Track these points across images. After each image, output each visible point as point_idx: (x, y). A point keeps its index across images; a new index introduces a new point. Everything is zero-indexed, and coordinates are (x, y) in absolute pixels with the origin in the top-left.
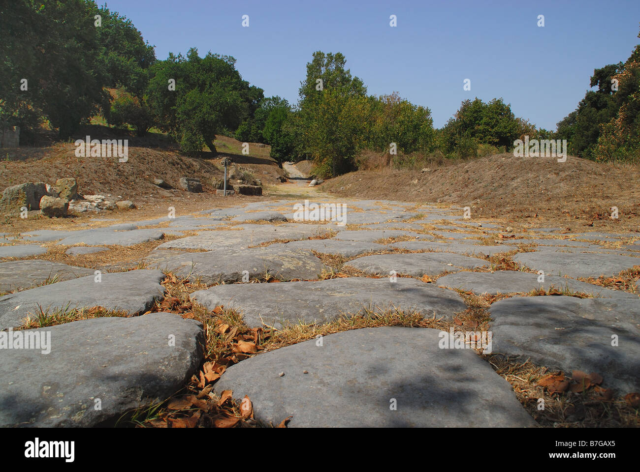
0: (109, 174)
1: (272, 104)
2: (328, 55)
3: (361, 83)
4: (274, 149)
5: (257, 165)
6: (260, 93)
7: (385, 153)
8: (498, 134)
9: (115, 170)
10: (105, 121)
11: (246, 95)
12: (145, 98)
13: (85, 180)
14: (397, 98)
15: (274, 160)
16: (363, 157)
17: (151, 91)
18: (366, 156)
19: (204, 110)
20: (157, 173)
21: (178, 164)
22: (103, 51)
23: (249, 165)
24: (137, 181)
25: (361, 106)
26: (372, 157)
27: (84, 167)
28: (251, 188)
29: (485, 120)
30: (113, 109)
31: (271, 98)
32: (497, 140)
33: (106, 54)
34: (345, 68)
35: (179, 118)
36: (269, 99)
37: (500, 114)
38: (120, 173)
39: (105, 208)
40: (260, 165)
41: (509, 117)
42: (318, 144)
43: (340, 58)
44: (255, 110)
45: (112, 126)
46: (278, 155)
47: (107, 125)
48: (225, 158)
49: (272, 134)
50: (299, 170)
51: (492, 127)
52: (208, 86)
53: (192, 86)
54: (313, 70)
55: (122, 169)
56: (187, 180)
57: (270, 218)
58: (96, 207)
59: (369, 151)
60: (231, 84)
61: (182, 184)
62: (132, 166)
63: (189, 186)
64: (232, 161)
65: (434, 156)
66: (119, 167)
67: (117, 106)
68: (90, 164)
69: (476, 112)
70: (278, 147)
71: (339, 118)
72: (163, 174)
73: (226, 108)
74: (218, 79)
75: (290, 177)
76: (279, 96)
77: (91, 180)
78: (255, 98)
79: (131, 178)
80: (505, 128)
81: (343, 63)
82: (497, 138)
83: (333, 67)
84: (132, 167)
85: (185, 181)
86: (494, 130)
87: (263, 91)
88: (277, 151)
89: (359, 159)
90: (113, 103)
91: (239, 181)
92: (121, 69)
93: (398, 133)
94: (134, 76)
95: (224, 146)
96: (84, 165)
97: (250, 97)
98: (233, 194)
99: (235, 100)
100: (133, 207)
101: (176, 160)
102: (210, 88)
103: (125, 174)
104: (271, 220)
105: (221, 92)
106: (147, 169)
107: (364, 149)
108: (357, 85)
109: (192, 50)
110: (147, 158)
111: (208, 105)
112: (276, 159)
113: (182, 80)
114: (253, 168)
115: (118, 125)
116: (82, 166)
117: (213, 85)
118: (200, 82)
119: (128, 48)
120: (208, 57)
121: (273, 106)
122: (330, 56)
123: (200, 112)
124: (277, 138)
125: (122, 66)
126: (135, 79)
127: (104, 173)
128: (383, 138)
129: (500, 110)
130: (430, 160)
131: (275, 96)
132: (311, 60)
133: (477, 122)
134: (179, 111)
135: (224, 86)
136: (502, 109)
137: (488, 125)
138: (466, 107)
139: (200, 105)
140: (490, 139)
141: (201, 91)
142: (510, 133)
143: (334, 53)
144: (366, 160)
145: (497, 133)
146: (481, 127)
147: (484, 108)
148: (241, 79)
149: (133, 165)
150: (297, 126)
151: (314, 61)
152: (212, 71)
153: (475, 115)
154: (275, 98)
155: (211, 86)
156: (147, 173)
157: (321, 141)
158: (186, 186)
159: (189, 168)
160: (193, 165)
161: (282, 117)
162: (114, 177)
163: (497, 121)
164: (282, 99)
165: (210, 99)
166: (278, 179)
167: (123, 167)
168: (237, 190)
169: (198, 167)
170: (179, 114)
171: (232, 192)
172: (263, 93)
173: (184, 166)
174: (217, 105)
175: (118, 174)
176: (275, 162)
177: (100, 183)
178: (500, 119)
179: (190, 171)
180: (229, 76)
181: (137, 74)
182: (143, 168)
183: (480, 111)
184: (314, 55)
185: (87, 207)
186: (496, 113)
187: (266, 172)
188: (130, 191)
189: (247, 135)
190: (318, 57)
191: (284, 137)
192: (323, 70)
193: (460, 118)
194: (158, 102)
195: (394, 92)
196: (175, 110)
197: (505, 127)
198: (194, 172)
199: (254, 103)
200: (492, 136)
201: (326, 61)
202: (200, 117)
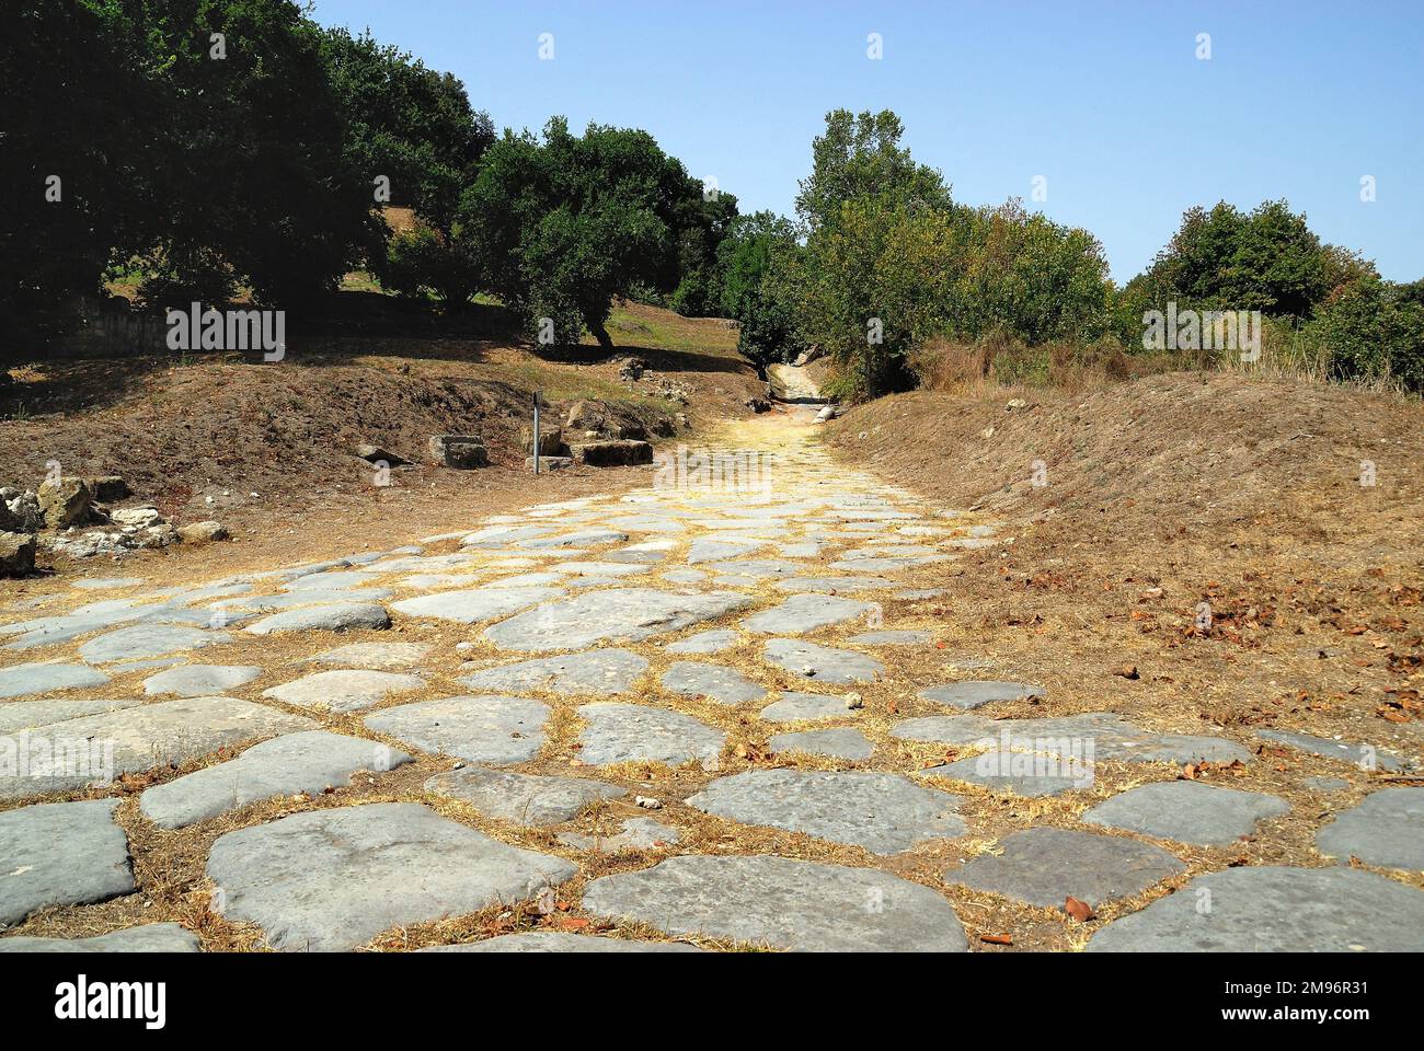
0: (247, 440)
1: (756, 229)
2: (860, 117)
3: (935, 179)
4: (747, 335)
5: (703, 374)
6: (728, 205)
7: (979, 346)
8: (1275, 288)
9: (264, 430)
10: (377, 282)
11: (698, 211)
12: (456, 229)
13: (182, 457)
14: (1019, 211)
15: (748, 361)
16: (925, 356)
17: (466, 217)
18: (934, 353)
19: (581, 254)
20: (377, 426)
21: (440, 400)
22: (363, 133)
23: (683, 374)
24: (314, 450)
25: (931, 236)
26: (948, 357)
27: (188, 427)
28: (620, 449)
29: (1240, 254)
30: (392, 255)
31: (754, 215)
32: (1271, 301)
33: (368, 137)
34: (900, 145)
35: (527, 273)
36: (750, 218)
37: (1281, 238)
38: (273, 435)
39: (141, 544)
40: (710, 375)
41: (1302, 244)
42: (829, 326)
43: (889, 123)
44: (718, 242)
45: (394, 293)
46: (754, 349)
47: (380, 291)
48: (629, 360)
49: (742, 303)
50: (812, 379)
51: (1261, 271)
52: (588, 200)
53: (554, 202)
54: (827, 151)
55: (280, 425)
56: (443, 441)
57: (338, 623)
58: (118, 543)
59: (942, 341)
60: (642, 192)
61: (433, 452)
62: (309, 416)
63: (449, 454)
64: (646, 367)
65: (1098, 350)
66: (275, 421)
67: (403, 247)
68: (204, 417)
69: (1221, 234)
70: (754, 329)
71: (877, 266)
72: (390, 428)
73: (629, 249)
74: (614, 182)
75: (788, 396)
76: (771, 210)
77: (198, 456)
78: (717, 216)
79: (300, 445)
80: (1292, 270)
81: (896, 133)
82: (1272, 297)
83: (874, 144)
84: (308, 420)
85: (440, 444)
86: (1264, 277)
87: (736, 200)
88: (753, 339)
89: (919, 359)
90: (393, 241)
91: (589, 433)
92: (401, 170)
93: (1012, 298)
94: (429, 184)
95: (642, 328)
96: (189, 421)
97: (705, 215)
98: (566, 466)
99: (649, 231)
100: (222, 536)
101: (437, 392)
102: (594, 202)
103: (287, 436)
104: (340, 629)
105: (620, 212)
106: (348, 421)
107: (931, 336)
108: (926, 186)
109: (555, 120)
110: (355, 394)
111: (588, 243)
112: (751, 356)
113: (531, 187)
114: (692, 381)
115: (405, 292)
116: (184, 423)
117: (600, 196)
118: (573, 192)
119: (417, 121)
120: (590, 135)
121: (758, 234)
122: (866, 119)
123: (573, 258)
124: (752, 311)
125: (403, 163)
126: (429, 191)
127: (233, 438)
128: (977, 309)
129: (1281, 229)
130: (1088, 359)
131: (762, 212)
132: (822, 130)
133: (1223, 259)
134: (527, 257)
135: (626, 198)
136: (1286, 227)
137: (1250, 265)
138: (1194, 224)
139: (571, 242)
140: (1255, 298)
141: (575, 211)
142: (1304, 282)
143: (875, 113)
144: (935, 362)
145: (1272, 284)
146: (1233, 272)
147: (1239, 225)
148: (686, 176)
149: (312, 413)
150: (795, 283)
151: (829, 133)
152: (599, 166)
153: (1219, 242)
154: (762, 216)
155: (595, 199)
156: (346, 430)
157: (836, 318)
158: (441, 456)
159: (468, 407)
160: (480, 401)
161: (763, 260)
162: (258, 443)
163: (1272, 256)
164: (778, 217)
165: (593, 229)
166: (748, 405)
167: (284, 421)
168: (579, 456)
169: (494, 404)
170: (526, 264)
171: (565, 460)
172: (737, 205)
173: (457, 405)
174: (608, 241)
175: (267, 438)
176: (749, 365)
177: (219, 461)
178: (1282, 251)
179: (470, 415)
180: (637, 174)
181: (435, 179)
182: (335, 417)
183: (1232, 233)
184: (828, 119)
185: (95, 545)
186: (1270, 236)
187: (721, 390)
188: (287, 477)
189: (700, 301)
190: (839, 124)
191: (769, 308)
192: (851, 150)
193: (1180, 250)
194: (482, 240)
195: (1010, 199)
196: (518, 257)
197: (1290, 269)
198: (483, 415)
199: (717, 228)
200: (1259, 290)
201: (856, 131)
202: (572, 271)
